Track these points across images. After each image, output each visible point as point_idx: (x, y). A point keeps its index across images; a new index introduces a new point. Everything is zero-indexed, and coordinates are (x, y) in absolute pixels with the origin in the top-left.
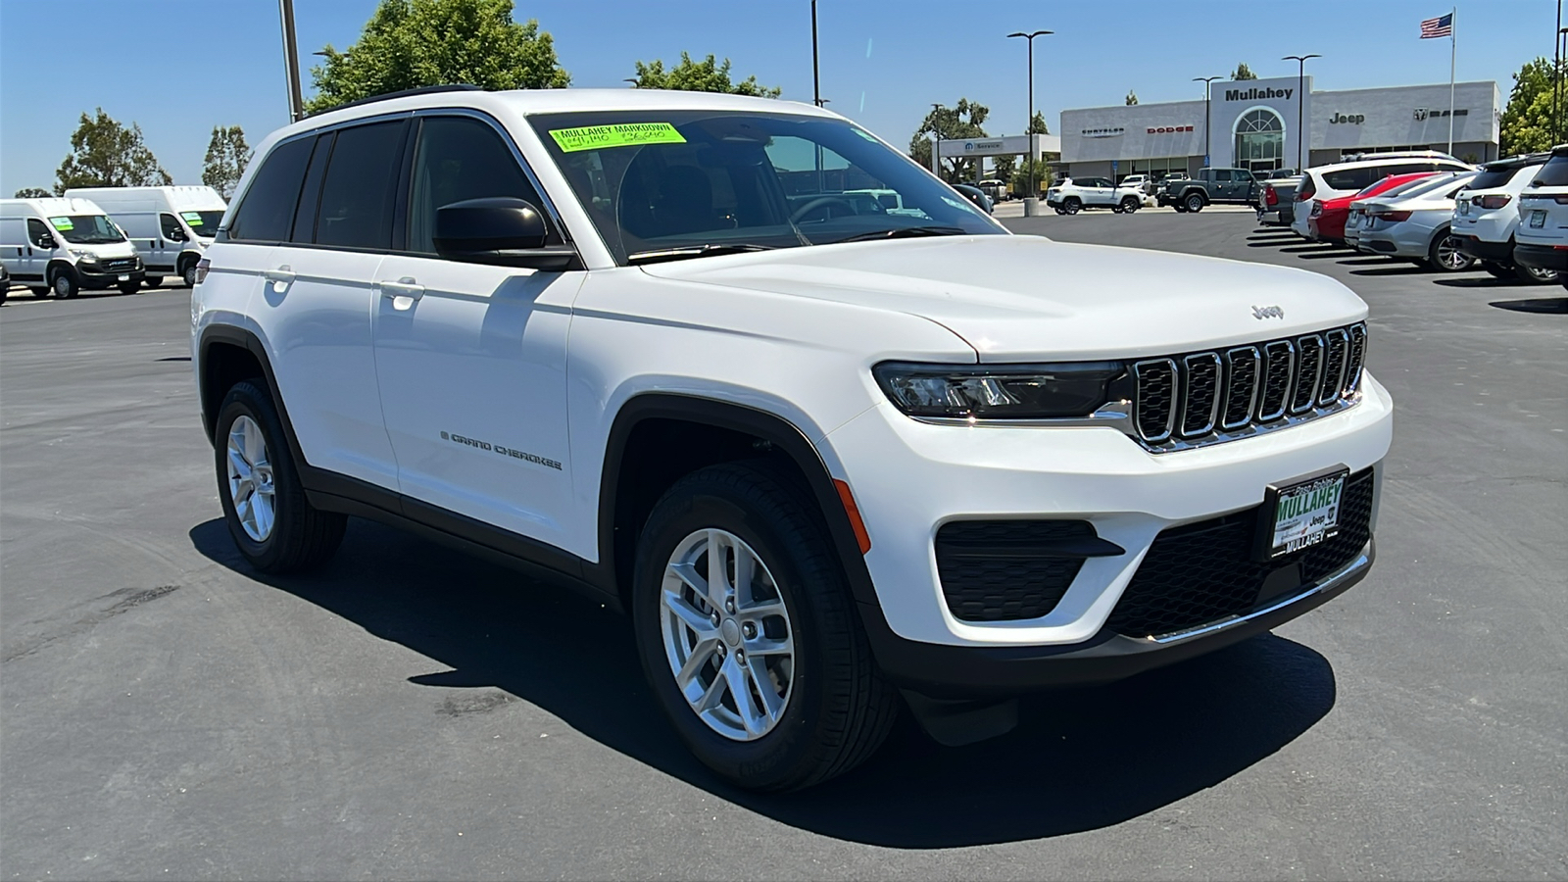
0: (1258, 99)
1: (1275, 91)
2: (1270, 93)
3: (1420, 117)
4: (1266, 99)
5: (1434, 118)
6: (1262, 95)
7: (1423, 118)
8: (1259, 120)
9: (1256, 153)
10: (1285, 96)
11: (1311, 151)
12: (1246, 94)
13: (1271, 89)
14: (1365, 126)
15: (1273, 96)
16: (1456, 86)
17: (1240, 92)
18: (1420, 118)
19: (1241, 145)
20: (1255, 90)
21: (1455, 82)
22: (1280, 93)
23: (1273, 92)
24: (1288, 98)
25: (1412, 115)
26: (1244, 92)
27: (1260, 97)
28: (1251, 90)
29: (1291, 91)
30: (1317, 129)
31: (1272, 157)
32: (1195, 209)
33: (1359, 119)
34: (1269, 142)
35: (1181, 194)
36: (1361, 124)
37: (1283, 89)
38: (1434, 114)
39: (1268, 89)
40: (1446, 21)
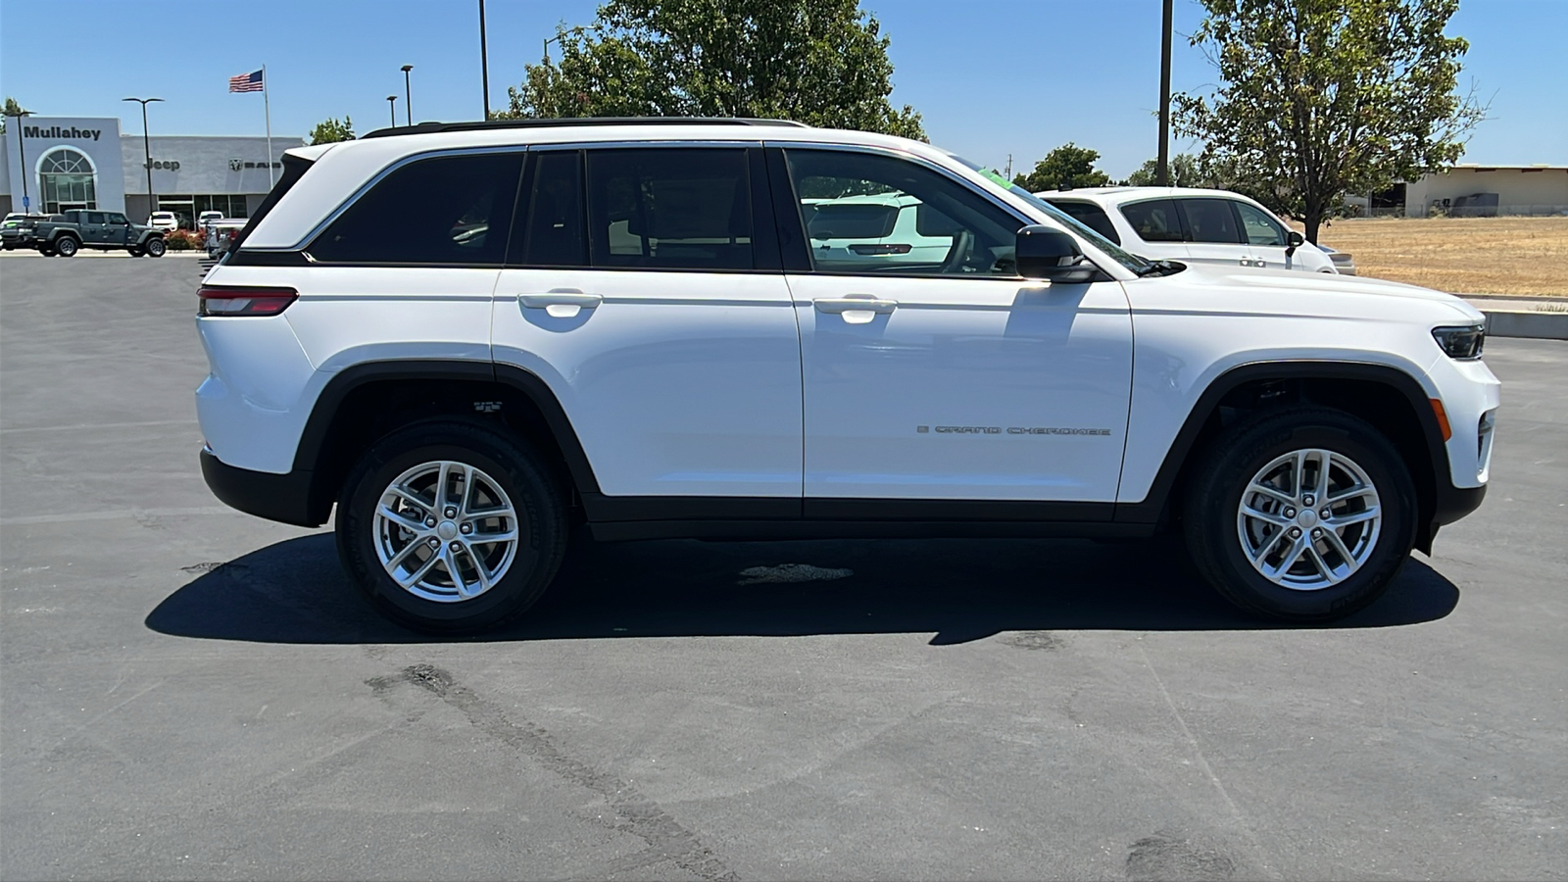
0: (62, 138)
1: (81, 131)
2: (75, 133)
3: (236, 166)
4: (71, 139)
5: (250, 169)
6: (66, 134)
7: (238, 168)
8: (66, 161)
9: (66, 195)
10: (92, 137)
11: (126, 195)
12: (48, 131)
13: (77, 129)
14: (183, 172)
15: (79, 137)
16: (272, 139)
17: (40, 129)
18: (236, 168)
19: (48, 188)
20: (58, 129)
21: (272, 136)
22: (86, 134)
23: (78, 132)
24: (96, 139)
25: (227, 165)
26: (45, 129)
27: (64, 136)
28: (53, 128)
29: (99, 132)
30: (131, 174)
31: (84, 200)
32: (69, 252)
33: (175, 166)
34: (78, 184)
35: (51, 236)
36: (176, 170)
37: (90, 130)
38: (249, 165)
39: (73, 129)
40: (257, 77)
